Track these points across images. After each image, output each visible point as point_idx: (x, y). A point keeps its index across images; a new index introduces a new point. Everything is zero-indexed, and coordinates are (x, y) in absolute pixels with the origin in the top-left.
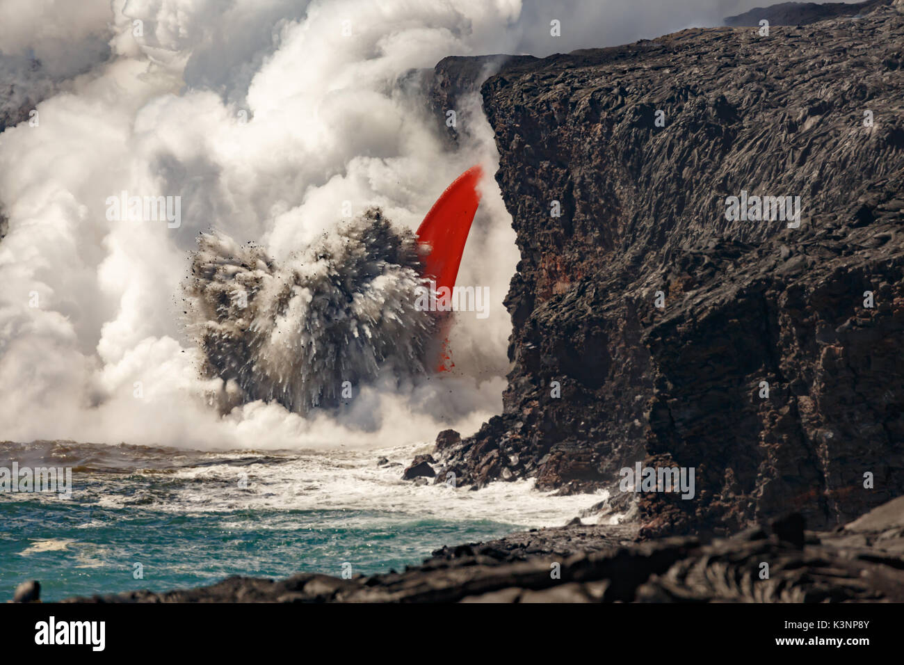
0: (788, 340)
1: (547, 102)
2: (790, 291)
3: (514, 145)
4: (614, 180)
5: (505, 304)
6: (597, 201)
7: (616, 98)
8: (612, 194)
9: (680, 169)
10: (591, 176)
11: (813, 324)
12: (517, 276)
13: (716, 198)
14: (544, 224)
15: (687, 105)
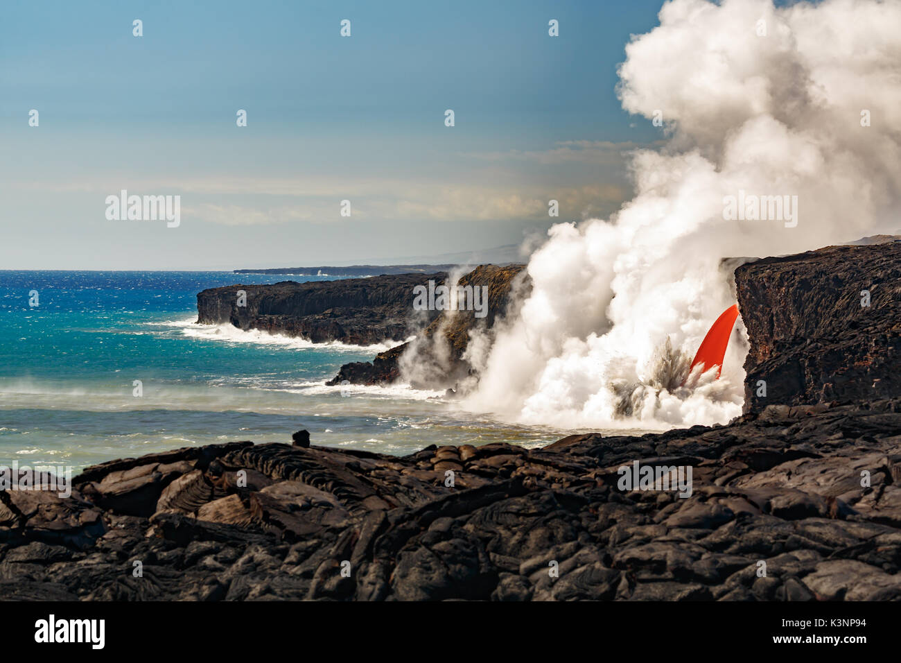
0: (809, 381)
1: (762, 278)
2: (810, 359)
3: (747, 297)
4: (790, 313)
5: (744, 367)
6: (783, 322)
7: (791, 276)
8: (789, 318)
9: (817, 308)
10: (780, 311)
11: (819, 374)
12: (749, 355)
13: (832, 321)
14: (760, 332)
15: (822, 279)
